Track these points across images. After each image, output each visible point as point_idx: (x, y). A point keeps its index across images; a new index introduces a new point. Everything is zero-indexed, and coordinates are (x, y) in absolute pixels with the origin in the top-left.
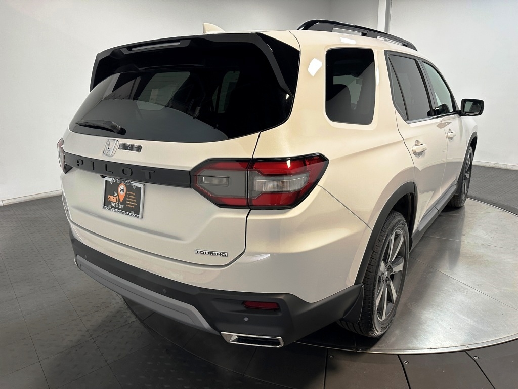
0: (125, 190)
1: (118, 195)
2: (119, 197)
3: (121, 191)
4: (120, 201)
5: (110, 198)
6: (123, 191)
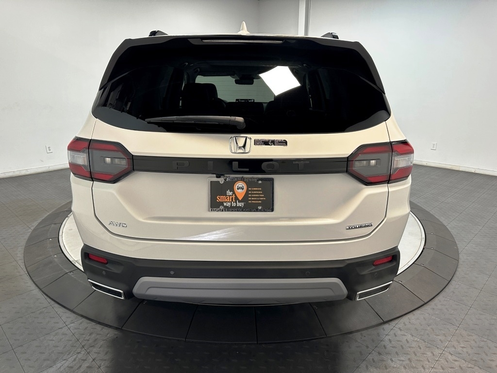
0: (245, 187)
1: (234, 193)
2: (235, 195)
3: (238, 189)
4: (238, 200)
5: (220, 199)
6: (243, 189)
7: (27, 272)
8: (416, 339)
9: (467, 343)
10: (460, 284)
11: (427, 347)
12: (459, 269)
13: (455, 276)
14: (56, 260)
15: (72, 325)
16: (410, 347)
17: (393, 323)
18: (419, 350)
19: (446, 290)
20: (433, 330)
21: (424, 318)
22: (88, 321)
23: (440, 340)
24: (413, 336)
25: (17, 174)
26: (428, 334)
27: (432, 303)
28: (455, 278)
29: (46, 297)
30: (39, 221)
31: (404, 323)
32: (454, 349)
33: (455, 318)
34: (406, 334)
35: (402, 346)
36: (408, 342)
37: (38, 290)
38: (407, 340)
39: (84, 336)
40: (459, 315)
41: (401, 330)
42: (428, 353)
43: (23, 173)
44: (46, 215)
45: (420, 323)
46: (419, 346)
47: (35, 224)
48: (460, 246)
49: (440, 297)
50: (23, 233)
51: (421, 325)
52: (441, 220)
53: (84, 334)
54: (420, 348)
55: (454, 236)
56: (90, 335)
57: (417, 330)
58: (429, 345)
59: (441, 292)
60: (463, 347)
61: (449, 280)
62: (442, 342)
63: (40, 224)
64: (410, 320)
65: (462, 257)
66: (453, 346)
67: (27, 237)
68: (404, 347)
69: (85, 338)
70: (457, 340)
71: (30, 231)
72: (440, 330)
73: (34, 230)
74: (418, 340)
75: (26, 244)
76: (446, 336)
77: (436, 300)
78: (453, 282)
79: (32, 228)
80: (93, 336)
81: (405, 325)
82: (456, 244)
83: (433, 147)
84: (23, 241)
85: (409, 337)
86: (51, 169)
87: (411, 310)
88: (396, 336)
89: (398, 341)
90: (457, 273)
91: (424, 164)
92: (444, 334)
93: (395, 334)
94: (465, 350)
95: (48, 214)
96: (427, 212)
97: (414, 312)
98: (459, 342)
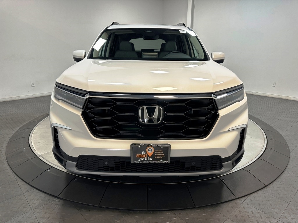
7: (6, 158)
8: (259, 211)
9: (296, 215)
10: (290, 173)
11: (266, 217)
12: (290, 163)
13: (287, 168)
14: (24, 151)
15: (27, 193)
16: (254, 217)
17: (243, 199)
18: (261, 219)
19: (281, 177)
20: (271, 205)
21: (265, 196)
22: (38, 191)
23: (276, 213)
24: (256, 209)
25: (13, 99)
26: (267, 208)
27: (271, 186)
28: (287, 169)
29: (14, 174)
30: (20, 127)
31: (251, 199)
32: (286, 220)
33: (287, 197)
34: (251, 207)
35: (248, 216)
36: (253, 213)
37: (10, 169)
38: (252, 212)
39: (33, 201)
40: (290, 195)
41: (248, 204)
42: (267, 222)
43: (17, 98)
44: (25, 123)
45: (262, 200)
46: (261, 216)
47: (18, 128)
48: (291, 148)
49: (277, 182)
50: (9, 134)
51: (263, 201)
52: (278, 131)
53: (33, 200)
54: (262, 218)
55: (287, 141)
56: (37, 200)
57: (260, 205)
58: (268, 216)
59: (277, 178)
60: (292, 218)
61: (283, 170)
62: (277, 214)
63: (20, 128)
64: (255, 197)
65: (292, 155)
66: (286, 217)
67: (10, 136)
68: (250, 216)
69: (33, 202)
70: (288, 213)
71: (14, 132)
72: (277, 205)
73: (16, 132)
74: (260, 212)
75: (9, 140)
76: (280, 210)
77: (274, 184)
78: (285, 172)
79: (15, 131)
80: (39, 201)
81: (251, 201)
82: (288, 147)
83: (274, 85)
84: (8, 139)
85: (253, 209)
86: (34, 96)
87: (255, 190)
88: (244, 208)
89: (246, 212)
90: (289, 166)
91: (267, 95)
92: (279, 208)
93: (244, 207)
94: (294, 220)
95: (27, 122)
96: (269, 125)
97: (258, 192)
98: (290, 215)
